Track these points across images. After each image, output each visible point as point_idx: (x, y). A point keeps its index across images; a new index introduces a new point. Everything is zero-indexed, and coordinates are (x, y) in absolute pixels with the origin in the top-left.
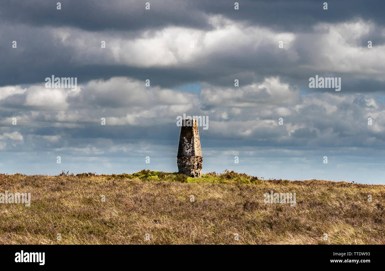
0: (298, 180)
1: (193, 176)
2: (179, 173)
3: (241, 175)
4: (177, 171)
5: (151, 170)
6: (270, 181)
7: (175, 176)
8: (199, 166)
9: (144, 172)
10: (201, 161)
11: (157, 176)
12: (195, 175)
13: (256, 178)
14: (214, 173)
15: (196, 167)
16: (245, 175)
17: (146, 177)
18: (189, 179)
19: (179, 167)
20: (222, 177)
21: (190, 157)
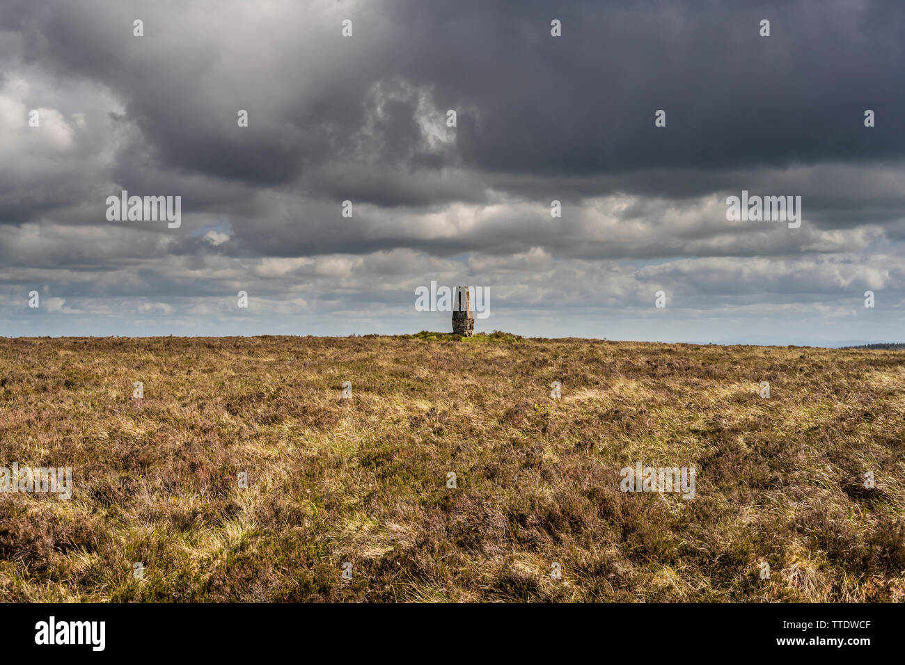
0: (556, 338)
1: (466, 336)
2: (454, 333)
3: (507, 334)
4: (452, 331)
5: (430, 331)
6: (531, 339)
7: (451, 336)
8: (471, 327)
9: (423, 333)
10: (473, 323)
11: (435, 337)
12: (468, 335)
13: (520, 337)
14: (484, 333)
15: (468, 328)
16: (510, 334)
17: (426, 337)
18: (463, 338)
19: (454, 328)
20: (491, 336)
21: (463, 320)
